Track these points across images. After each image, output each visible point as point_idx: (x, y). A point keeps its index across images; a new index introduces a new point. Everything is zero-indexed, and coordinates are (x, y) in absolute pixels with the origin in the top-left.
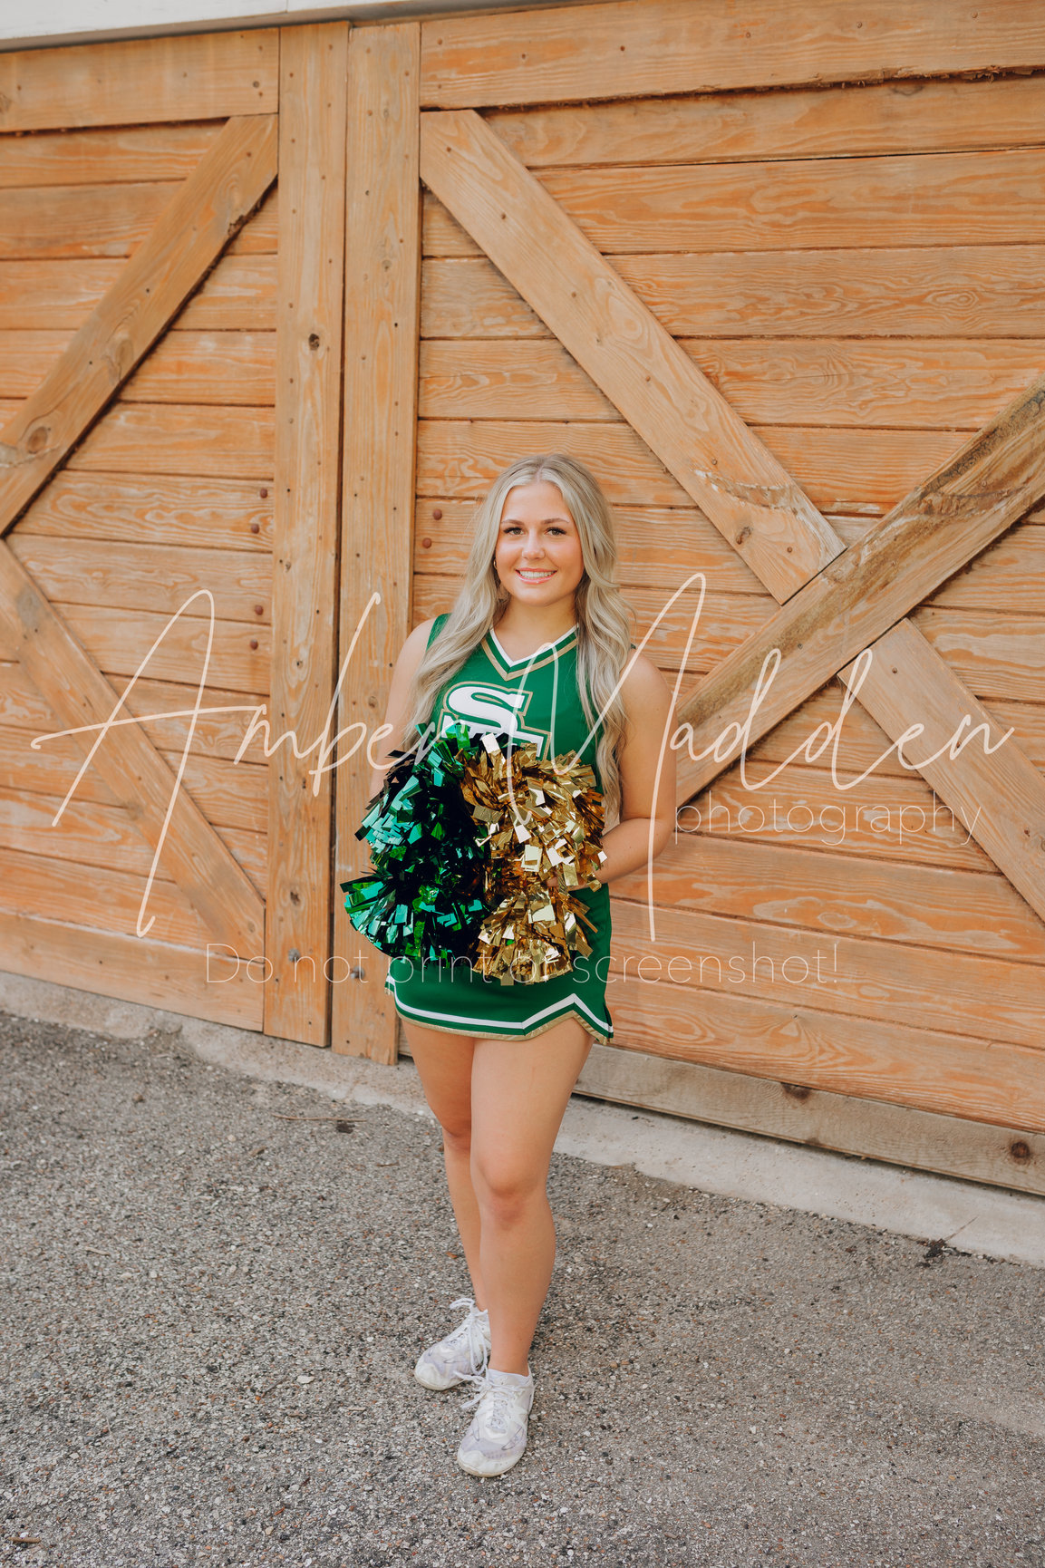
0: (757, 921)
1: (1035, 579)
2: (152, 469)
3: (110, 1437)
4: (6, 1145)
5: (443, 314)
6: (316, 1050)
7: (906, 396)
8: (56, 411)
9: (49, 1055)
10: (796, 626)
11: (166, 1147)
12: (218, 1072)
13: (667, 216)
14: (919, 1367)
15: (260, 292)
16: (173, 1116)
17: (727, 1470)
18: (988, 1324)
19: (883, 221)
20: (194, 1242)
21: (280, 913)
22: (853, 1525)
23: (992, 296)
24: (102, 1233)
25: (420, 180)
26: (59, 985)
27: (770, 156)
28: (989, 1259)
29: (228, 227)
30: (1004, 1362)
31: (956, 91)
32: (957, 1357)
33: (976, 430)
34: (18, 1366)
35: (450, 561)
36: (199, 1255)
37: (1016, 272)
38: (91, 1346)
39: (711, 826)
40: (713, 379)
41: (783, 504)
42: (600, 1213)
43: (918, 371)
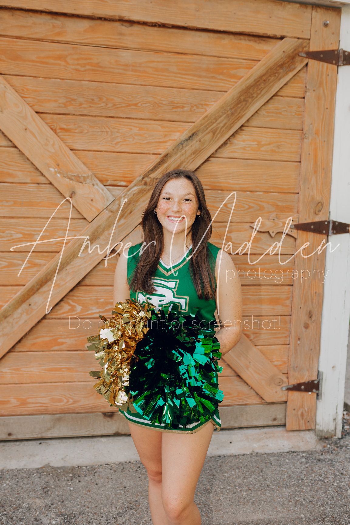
7: (133, 141)
10: (96, 230)
13: (29, 61)
19: (120, 74)
23: (162, 105)
27: (73, 42)
30: (226, 496)
31: (145, 29)
33: (160, 154)
37: (170, 98)
39: (64, 315)
40: (55, 131)
41: (88, 182)
42: (48, 491)
43: (137, 131)
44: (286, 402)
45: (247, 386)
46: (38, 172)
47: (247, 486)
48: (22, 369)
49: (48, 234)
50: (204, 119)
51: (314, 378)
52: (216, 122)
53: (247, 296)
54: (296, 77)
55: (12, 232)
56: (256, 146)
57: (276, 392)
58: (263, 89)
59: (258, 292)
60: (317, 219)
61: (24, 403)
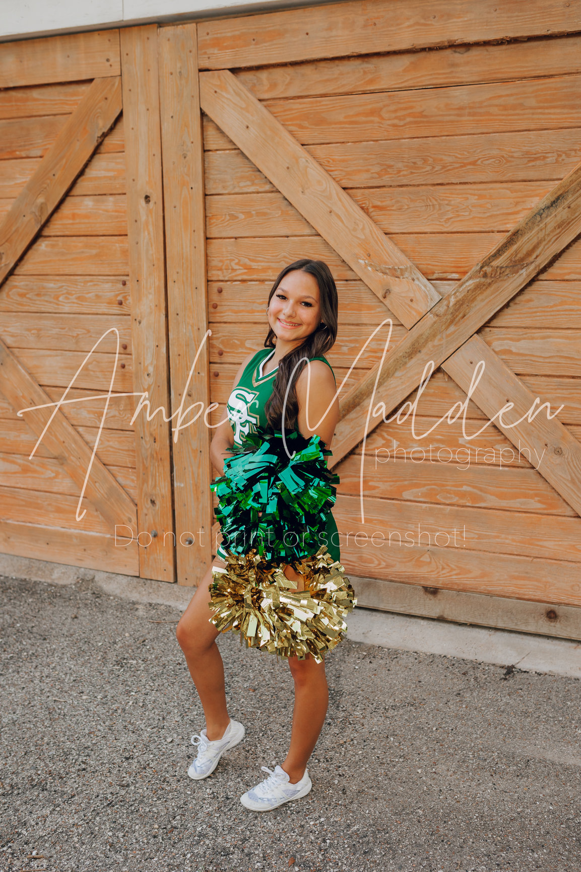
0: (405, 501)
1: (543, 309)
2: (62, 273)
3: (76, 798)
4: (4, 646)
5: (217, 181)
6: (169, 585)
7: (470, 215)
8: (7, 243)
9: (23, 596)
10: (417, 341)
11: (92, 642)
12: (116, 600)
13: (336, 123)
14: (505, 733)
15: (116, 173)
16: (94, 625)
17: (407, 793)
18: (540, 708)
19: (452, 122)
20: (112, 692)
21: (145, 511)
22: (475, 817)
23: (512, 159)
24: (61, 691)
25: (201, 109)
26: (25, 558)
27: (390, 89)
28: (538, 674)
29: (96, 139)
30: (549, 727)
31: (487, 51)
32: (524, 726)
33: (508, 231)
34: (23, 764)
35: (228, 315)
36: (115, 698)
37: (525, 146)
38: (61, 751)
40: (365, 211)
41: (407, 276)
43: (476, 201)
46: (345, 265)
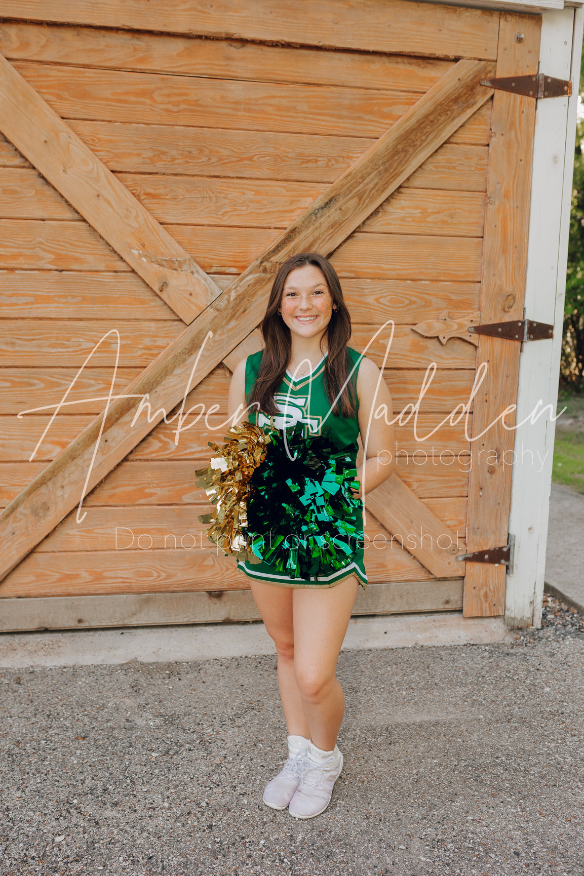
0: (185, 504)
7: (247, 210)
10: (197, 336)
13: (101, 99)
19: (228, 115)
23: (287, 159)
27: (162, 71)
30: (379, 696)
31: (262, 50)
33: (285, 229)
37: (298, 148)
39: (154, 455)
40: (138, 197)
41: (185, 269)
42: (139, 689)
43: (253, 197)
44: (463, 578)
45: (408, 555)
46: (115, 255)
47: (408, 684)
48: (95, 531)
49: (129, 342)
50: (346, 177)
51: (503, 543)
52: (363, 182)
53: (408, 428)
54: (476, 116)
55: (81, 340)
56: (420, 215)
57: (449, 563)
58: (430, 134)
59: (423, 423)
60: (507, 318)
61: (99, 577)
